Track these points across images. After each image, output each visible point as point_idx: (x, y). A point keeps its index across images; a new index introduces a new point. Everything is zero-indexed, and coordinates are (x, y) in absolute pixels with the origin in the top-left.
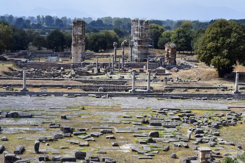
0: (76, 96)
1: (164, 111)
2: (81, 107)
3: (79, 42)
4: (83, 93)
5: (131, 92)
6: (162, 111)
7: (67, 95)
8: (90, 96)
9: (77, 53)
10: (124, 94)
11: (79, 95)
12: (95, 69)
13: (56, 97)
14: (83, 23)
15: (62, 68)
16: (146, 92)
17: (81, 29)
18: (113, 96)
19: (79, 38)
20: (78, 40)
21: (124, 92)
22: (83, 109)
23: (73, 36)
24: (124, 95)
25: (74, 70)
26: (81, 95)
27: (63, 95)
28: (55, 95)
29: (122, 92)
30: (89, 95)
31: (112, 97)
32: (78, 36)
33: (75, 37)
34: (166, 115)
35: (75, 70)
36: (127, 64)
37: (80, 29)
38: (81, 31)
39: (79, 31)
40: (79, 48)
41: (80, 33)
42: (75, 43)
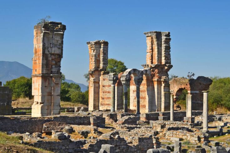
3: (55, 69)
9: (50, 94)
32: (52, 57)
38: (59, 45)
39: (57, 45)
40: (56, 84)
41: (57, 49)
42: (46, 71)
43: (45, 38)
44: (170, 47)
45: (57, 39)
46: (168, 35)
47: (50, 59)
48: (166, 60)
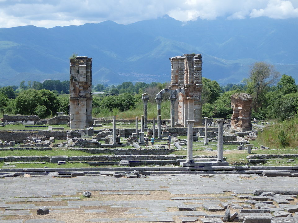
0: (74, 175)
1: (265, 195)
2: (84, 193)
3: (82, 94)
4: (88, 170)
5: (185, 165)
6: (261, 196)
7: (56, 173)
8: (102, 174)
9: (78, 113)
10: (172, 170)
11: (80, 172)
12: (112, 137)
13: (34, 178)
14: (87, 61)
15: (52, 138)
16: (214, 165)
17: (85, 72)
18: (149, 174)
19: (81, 88)
20: (80, 92)
21: (172, 166)
22: (89, 196)
23: (71, 84)
24: (171, 172)
25: (73, 139)
26: (85, 173)
27: (47, 174)
28: (32, 174)
29: (167, 166)
30: (101, 172)
31: (148, 176)
32: (80, 84)
33: (74, 86)
34: (271, 203)
35: (74, 141)
36: (167, 130)
37: (82, 72)
38: (84, 75)
39: (82, 75)
40: (82, 105)
41: (83, 78)
42: (74, 96)
43: (72, 70)
44: (202, 68)
45: (82, 70)
46: (200, 57)
47: (78, 86)
48: (196, 81)
